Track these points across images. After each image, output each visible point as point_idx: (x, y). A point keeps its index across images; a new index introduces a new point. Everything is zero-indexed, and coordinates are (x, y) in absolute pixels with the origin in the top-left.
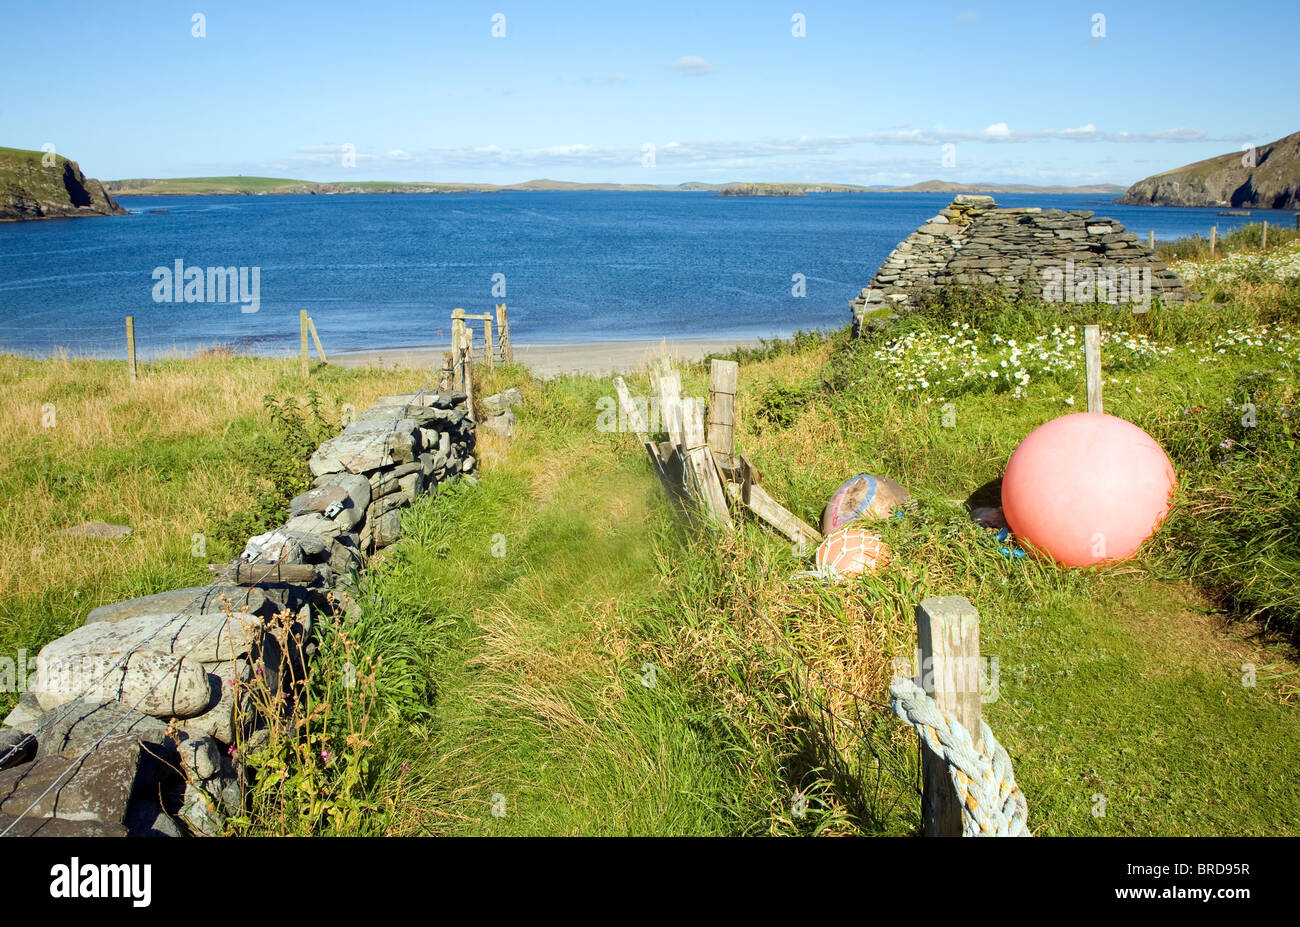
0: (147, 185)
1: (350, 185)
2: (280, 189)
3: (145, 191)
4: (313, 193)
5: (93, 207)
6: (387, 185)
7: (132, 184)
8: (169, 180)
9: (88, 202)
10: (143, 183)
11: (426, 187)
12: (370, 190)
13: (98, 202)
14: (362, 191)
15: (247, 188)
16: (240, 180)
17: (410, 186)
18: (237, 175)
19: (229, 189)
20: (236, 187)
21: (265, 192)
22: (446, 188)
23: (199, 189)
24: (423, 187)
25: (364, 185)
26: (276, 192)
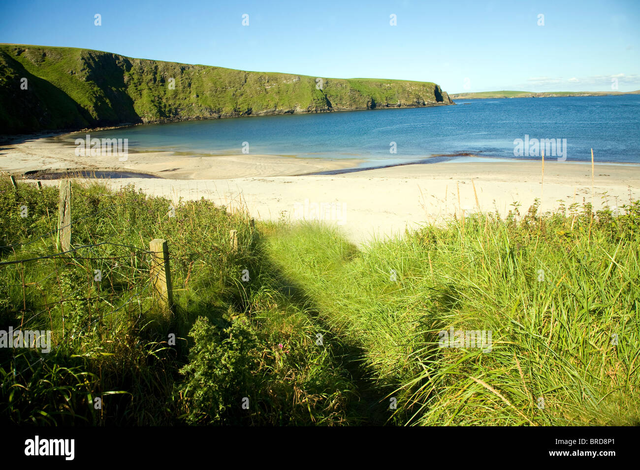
0: (469, 95)
1: (549, 93)
2: (519, 96)
3: (467, 97)
4: (533, 97)
5: (444, 102)
6: (567, 93)
7: (462, 95)
8: (477, 93)
9: (442, 100)
10: (467, 94)
11: (586, 93)
12: (559, 95)
13: (446, 100)
14: (555, 96)
15: (506, 95)
16: (504, 92)
17: (578, 93)
18: (502, 90)
19: (499, 96)
20: (502, 95)
21: (513, 97)
22: (595, 94)
23: (487, 96)
24: (584, 93)
25: (556, 93)
26: (517, 97)
